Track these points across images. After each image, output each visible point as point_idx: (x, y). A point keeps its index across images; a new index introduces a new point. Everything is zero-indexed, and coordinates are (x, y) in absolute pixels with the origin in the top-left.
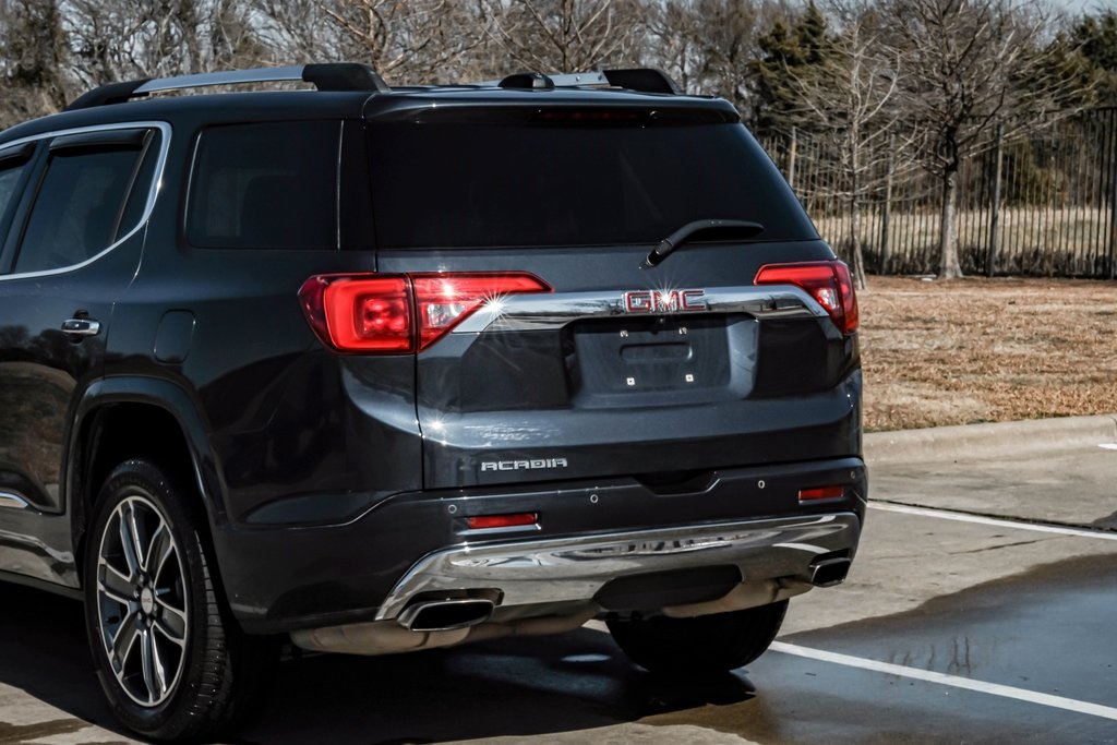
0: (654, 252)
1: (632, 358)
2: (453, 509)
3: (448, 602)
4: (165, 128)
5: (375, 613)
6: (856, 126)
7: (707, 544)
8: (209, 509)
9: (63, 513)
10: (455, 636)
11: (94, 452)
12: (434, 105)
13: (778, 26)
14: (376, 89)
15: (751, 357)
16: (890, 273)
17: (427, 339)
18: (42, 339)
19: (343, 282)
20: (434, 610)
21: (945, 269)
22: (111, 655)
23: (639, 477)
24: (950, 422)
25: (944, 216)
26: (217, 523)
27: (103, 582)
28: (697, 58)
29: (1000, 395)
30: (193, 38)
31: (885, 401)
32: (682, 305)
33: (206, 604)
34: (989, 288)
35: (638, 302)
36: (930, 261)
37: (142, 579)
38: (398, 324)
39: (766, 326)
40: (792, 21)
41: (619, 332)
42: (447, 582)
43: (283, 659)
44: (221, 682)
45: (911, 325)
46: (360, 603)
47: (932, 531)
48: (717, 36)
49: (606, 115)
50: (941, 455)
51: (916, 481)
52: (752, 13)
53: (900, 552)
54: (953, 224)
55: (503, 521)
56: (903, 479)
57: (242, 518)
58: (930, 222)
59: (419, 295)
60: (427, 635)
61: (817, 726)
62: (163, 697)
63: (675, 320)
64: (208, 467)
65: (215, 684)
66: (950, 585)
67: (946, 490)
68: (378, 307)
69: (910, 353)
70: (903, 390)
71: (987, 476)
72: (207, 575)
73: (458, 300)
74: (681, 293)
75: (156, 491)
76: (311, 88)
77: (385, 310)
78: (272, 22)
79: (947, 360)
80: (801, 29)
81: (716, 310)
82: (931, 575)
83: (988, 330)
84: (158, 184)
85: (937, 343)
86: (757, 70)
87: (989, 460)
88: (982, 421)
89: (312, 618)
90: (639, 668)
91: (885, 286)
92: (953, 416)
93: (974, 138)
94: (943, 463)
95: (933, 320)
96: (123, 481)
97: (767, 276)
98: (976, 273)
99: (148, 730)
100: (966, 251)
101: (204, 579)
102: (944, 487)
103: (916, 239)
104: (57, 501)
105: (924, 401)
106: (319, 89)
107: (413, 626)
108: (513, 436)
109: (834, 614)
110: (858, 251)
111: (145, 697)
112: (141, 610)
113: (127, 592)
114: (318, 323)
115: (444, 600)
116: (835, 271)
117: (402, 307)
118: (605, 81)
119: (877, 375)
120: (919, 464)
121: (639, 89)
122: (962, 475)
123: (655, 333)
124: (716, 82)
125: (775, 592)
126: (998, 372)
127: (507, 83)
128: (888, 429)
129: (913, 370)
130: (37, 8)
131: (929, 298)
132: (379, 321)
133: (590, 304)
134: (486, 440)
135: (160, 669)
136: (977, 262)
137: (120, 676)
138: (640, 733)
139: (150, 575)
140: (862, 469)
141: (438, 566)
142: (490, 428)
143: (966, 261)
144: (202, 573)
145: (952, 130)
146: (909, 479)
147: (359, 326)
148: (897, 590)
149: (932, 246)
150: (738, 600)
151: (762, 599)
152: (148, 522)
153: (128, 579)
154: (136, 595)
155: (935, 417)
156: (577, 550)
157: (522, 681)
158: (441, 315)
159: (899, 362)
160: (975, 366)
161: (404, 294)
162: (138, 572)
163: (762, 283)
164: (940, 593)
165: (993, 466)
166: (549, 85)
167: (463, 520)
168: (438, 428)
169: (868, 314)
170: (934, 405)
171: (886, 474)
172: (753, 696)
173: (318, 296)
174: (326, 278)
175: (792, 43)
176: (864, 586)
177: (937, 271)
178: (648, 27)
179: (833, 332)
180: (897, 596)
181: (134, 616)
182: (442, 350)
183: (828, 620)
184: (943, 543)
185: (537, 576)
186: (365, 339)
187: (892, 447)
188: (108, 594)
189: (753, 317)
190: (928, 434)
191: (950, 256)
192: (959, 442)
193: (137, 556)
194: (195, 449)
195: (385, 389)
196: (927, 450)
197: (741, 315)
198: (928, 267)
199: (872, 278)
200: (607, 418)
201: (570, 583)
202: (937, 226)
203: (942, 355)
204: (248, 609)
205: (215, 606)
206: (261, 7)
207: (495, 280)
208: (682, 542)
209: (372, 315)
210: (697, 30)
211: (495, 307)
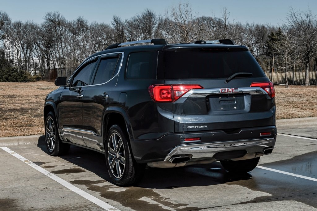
0: (227, 80)
1: (222, 103)
2: (181, 137)
3: (180, 157)
4: (123, 53)
5: (164, 159)
6: (286, 53)
7: (241, 144)
8: (129, 136)
9: (101, 136)
10: (183, 164)
11: (107, 123)
12: (179, 47)
13: (272, 33)
14: (166, 44)
15: (249, 104)
16: (294, 84)
17: (176, 99)
18: (94, 98)
19: (157, 87)
20: (178, 159)
21: (306, 84)
22: (111, 167)
23: (223, 130)
24: (303, 117)
25: (306, 72)
26: (131, 139)
27: (109, 151)
28: (255, 40)
29: (315, 111)
30: (151, 37)
31: (289, 112)
32: (233, 91)
33: (129, 156)
34: (316, 88)
35: (223, 91)
36: (303, 82)
37: (116, 151)
38: (169, 96)
39: (253, 96)
40: (275, 32)
41: (219, 97)
42: (180, 153)
43: (146, 168)
44: (132, 173)
45: (296, 96)
46: (161, 157)
47: (297, 141)
48: (259, 35)
49: (217, 49)
50: (301, 124)
51: (295, 130)
52: (267, 30)
53: (289, 146)
54: (308, 74)
55: (192, 139)
56: (292, 129)
57: (137, 138)
58: (303, 74)
59: (174, 89)
60: (176, 164)
61: (265, 186)
62: (121, 176)
63: (231, 95)
64: (129, 127)
65: (131, 174)
66: (299, 153)
67: (301, 132)
68: (165, 92)
69: (296, 102)
70: (293, 110)
71: (311, 129)
72: (129, 150)
73: (183, 90)
74: (233, 89)
75: (119, 131)
76: (153, 44)
77: (167, 93)
78: (167, 33)
79: (304, 103)
80: (277, 33)
81: (244, 93)
82: (295, 151)
83: (313, 97)
84: (121, 65)
85: (302, 100)
86: (268, 42)
87: (312, 125)
88: (310, 117)
89: (151, 160)
90: (227, 171)
91: (293, 87)
92: (304, 115)
93: (313, 56)
94: (301, 126)
95: (302, 95)
96: (113, 129)
97: (253, 85)
98: (313, 85)
99: (118, 183)
100: (311, 80)
101: (128, 151)
102: (301, 131)
103: (300, 77)
104: (100, 133)
105: (298, 112)
106: (155, 44)
107: (172, 162)
108: (195, 121)
109: (272, 160)
110: (287, 80)
111: (117, 176)
112: (116, 157)
113: (113, 153)
114: (152, 96)
115: (179, 157)
116: (269, 84)
117: (170, 92)
118: (219, 42)
119: (288, 106)
120: (296, 126)
121: (226, 44)
122: (304, 129)
123: (227, 98)
124: (259, 45)
125: (256, 156)
126: (315, 106)
127: (196, 43)
128: (289, 118)
129: (296, 105)
130: (120, 32)
131: (301, 90)
132: (165, 95)
133: (216, 91)
134: (190, 121)
135: (120, 170)
136: (313, 82)
137: (112, 171)
138: (224, 186)
139: (118, 150)
140: (276, 128)
141: (178, 148)
142: (190, 118)
143: (311, 82)
144: (128, 150)
145: (308, 54)
146: (293, 129)
147: (161, 97)
148: (287, 154)
149: (304, 79)
150: (247, 157)
151: (253, 157)
152: (118, 138)
153: (114, 150)
154: (115, 154)
155: (300, 116)
156: (210, 146)
157: (201, 173)
158: (179, 94)
159: (293, 104)
160: (310, 105)
161: (171, 89)
162: (116, 149)
163: (252, 87)
164: (297, 155)
165: (312, 126)
166: (205, 43)
167: (184, 139)
168: (179, 119)
169: (287, 93)
170: (300, 113)
171: (288, 128)
172: (251, 178)
173: (152, 90)
174: (154, 86)
175: (275, 37)
176: (280, 153)
177: (305, 84)
178: (245, 33)
179: (269, 98)
180: (287, 156)
181: (115, 158)
182: (178, 101)
183: (271, 161)
184: (299, 144)
185: (202, 152)
186: (163, 99)
187: (290, 122)
188: (110, 154)
189: (250, 94)
190: (298, 119)
191: (307, 81)
192: (305, 121)
193: (115, 146)
194: (127, 123)
195: (167, 110)
196: (298, 123)
197: (247, 94)
198: (303, 83)
199: (290, 85)
200: (216, 117)
201: (209, 153)
202: (305, 75)
203: (302, 102)
204: (137, 158)
205: (131, 157)
206: (164, 30)
207: (192, 86)
208: (236, 144)
209: (163, 94)
210: (255, 34)
211: (192, 92)
